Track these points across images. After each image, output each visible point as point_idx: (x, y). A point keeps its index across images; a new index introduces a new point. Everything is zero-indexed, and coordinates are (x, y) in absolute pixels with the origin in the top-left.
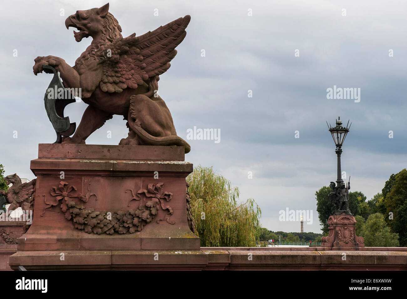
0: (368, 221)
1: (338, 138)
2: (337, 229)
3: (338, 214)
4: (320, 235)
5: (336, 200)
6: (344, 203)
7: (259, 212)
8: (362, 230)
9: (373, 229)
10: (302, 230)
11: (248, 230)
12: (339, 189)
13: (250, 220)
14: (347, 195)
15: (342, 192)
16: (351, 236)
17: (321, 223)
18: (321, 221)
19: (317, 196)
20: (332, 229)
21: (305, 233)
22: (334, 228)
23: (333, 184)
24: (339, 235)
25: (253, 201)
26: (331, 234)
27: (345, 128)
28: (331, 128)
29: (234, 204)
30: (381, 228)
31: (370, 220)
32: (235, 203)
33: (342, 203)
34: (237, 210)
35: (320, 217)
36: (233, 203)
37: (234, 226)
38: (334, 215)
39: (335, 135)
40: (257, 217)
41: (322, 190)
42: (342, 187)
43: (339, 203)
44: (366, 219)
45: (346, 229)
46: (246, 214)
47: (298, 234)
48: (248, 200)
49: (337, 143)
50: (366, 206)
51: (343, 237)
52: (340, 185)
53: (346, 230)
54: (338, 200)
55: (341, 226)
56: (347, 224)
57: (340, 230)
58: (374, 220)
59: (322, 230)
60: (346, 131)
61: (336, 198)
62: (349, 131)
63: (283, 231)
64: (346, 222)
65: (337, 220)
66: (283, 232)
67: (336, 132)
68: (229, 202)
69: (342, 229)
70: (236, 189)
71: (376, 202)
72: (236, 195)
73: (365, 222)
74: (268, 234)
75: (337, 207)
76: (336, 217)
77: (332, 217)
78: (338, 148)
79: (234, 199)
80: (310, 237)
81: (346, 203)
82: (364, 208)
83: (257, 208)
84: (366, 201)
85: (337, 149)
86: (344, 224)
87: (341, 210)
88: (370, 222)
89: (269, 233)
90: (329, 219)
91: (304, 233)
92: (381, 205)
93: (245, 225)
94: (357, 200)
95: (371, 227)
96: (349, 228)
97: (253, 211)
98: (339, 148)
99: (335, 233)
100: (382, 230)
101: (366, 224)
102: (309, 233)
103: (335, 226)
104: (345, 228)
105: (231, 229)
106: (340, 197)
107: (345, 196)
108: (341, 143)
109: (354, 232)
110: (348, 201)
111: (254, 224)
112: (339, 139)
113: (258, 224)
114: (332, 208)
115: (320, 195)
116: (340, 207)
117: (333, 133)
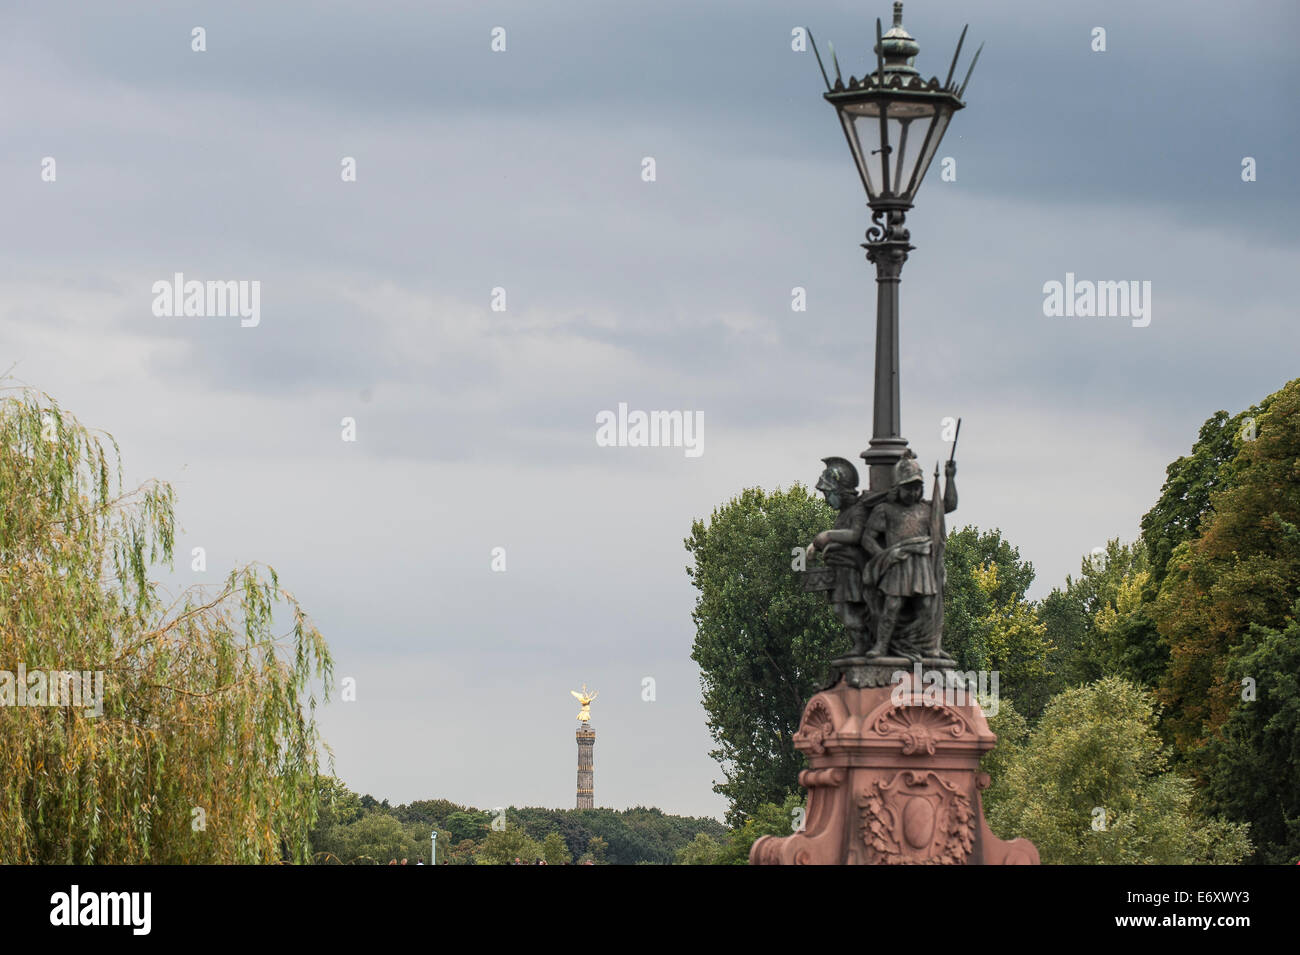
0: (1048, 733)
1: (886, 150)
2: (863, 783)
3: (869, 680)
4: (707, 825)
5: (863, 587)
6: (913, 604)
7: (313, 662)
8: (1004, 796)
9: (1078, 791)
10: (584, 794)
11: (233, 788)
12: (881, 507)
13: (250, 721)
14: (936, 549)
15: (904, 530)
16: (957, 834)
17: (719, 747)
18: (721, 730)
19: (702, 557)
20: (825, 786)
21: (608, 815)
22: (838, 777)
23: (838, 476)
24: (876, 827)
25: (270, 582)
26: (814, 825)
27: (934, 84)
28: (839, 82)
29: (133, 607)
30: (1132, 785)
31: (1060, 724)
32: (142, 597)
33: (895, 604)
34: (152, 650)
35: (716, 704)
36: (128, 600)
37: (131, 762)
38: (839, 687)
39: (868, 130)
40: (302, 699)
41: (734, 517)
42: (903, 493)
43: (882, 608)
44: (1033, 715)
45: (923, 785)
46: (219, 679)
47: (556, 818)
48: (234, 574)
49: (878, 190)
50: (1028, 634)
51: (898, 837)
52: (891, 479)
53: (918, 791)
54: (874, 586)
55: (889, 762)
56: (931, 751)
57: (881, 794)
58: (1087, 726)
59: (727, 792)
60: (943, 103)
61: (859, 570)
62: (960, 107)
63: (451, 800)
64: (925, 734)
65: (860, 727)
66: (455, 808)
67: (877, 111)
68: (104, 589)
69: (897, 785)
70: (158, 502)
71: (1096, 605)
72: (151, 539)
73: (1025, 741)
74: (351, 821)
75: (865, 630)
76: (859, 700)
77: (829, 699)
78: (884, 220)
79: (140, 571)
80: (640, 841)
81: (927, 602)
82: (1012, 640)
83: (299, 632)
84: (1027, 593)
85: (875, 232)
86: (908, 751)
87: (891, 653)
88: (1058, 739)
89: (353, 811)
90: (807, 712)
91: (592, 814)
92: (1134, 622)
93: (208, 757)
94: (969, 585)
95: (1067, 776)
96: (941, 777)
97: (270, 656)
98: (893, 221)
99: (844, 813)
100: (1134, 796)
101: (1033, 753)
102: (629, 813)
103: (843, 761)
104: (918, 776)
105: (107, 783)
106: (889, 560)
107: (921, 555)
108: (903, 188)
109: (974, 804)
110: (943, 590)
111: (277, 747)
112: (893, 158)
113: (301, 748)
114: (797, 641)
115: (722, 549)
116: (884, 631)
117: (853, 116)
